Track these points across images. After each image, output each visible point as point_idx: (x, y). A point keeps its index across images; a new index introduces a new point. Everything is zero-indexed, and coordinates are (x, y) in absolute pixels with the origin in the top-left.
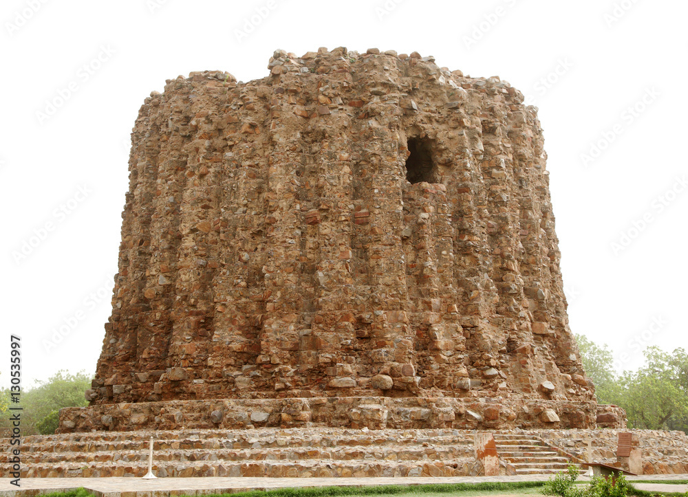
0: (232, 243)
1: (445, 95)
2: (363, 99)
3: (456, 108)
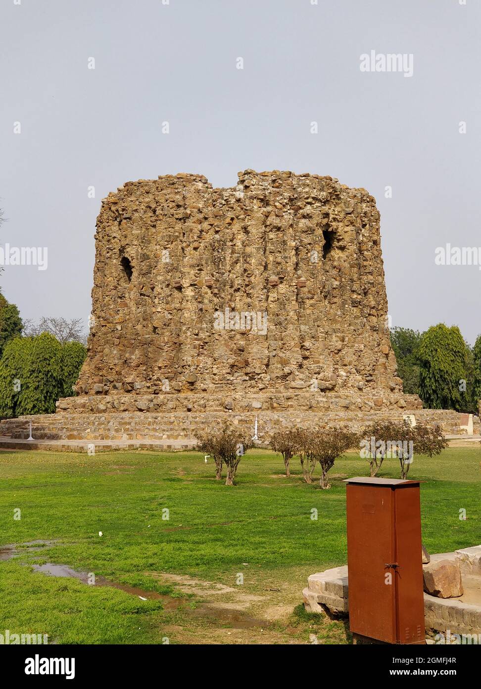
0: (223, 296)
1: (343, 204)
2: (301, 206)
3: (350, 214)
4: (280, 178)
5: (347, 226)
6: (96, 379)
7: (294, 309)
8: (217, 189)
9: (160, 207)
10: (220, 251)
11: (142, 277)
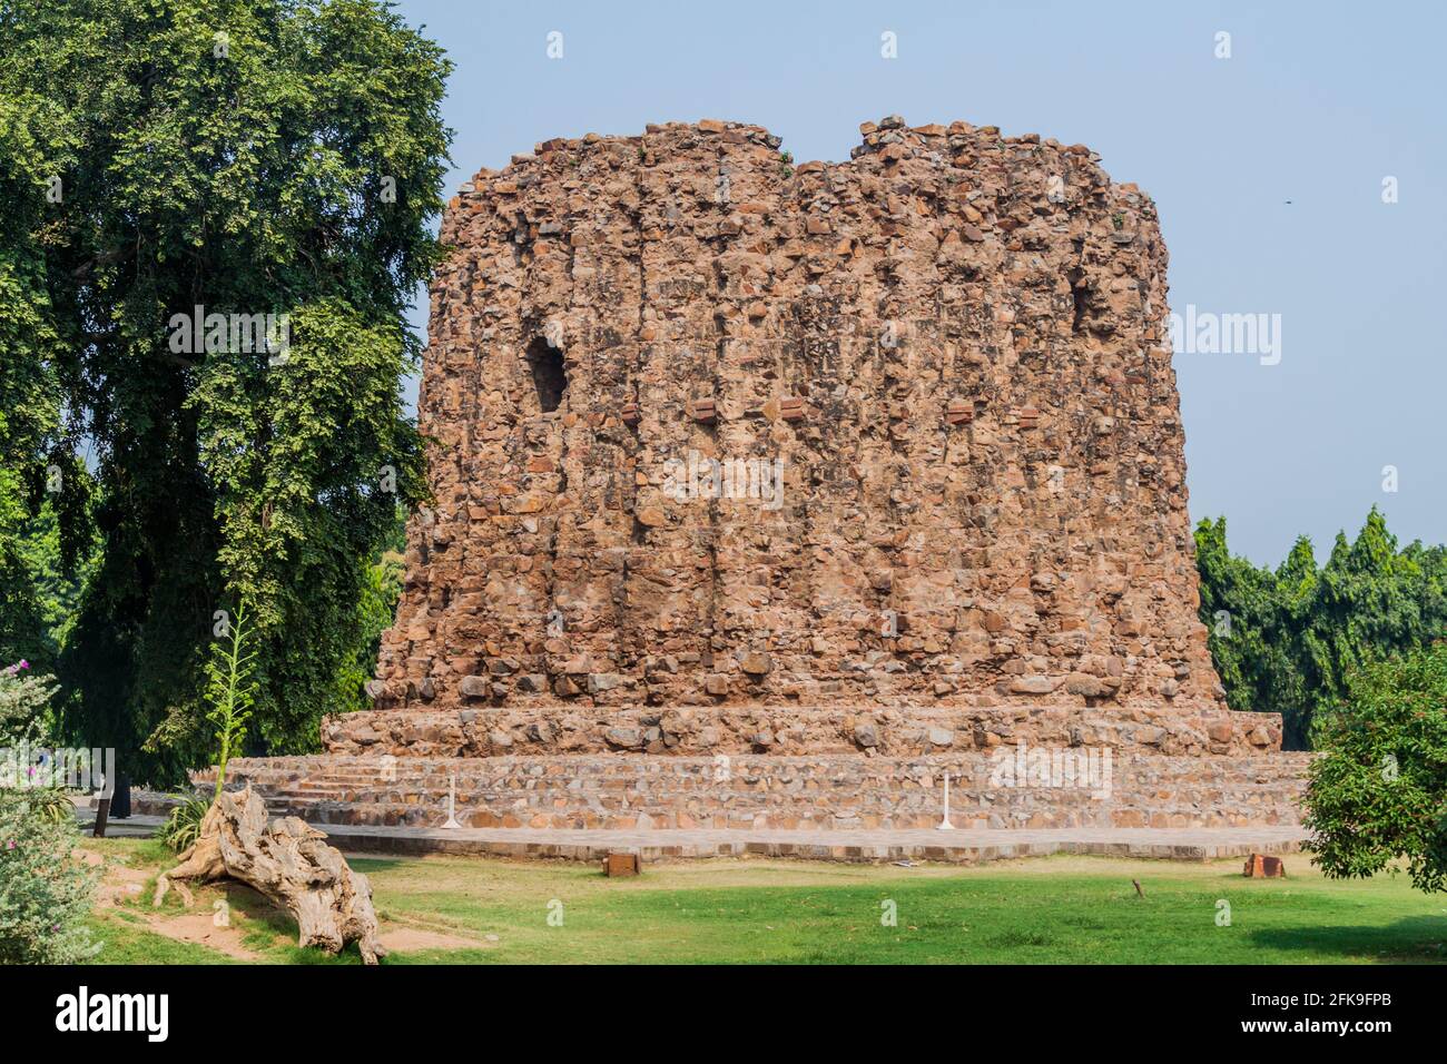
0: (833, 445)
1: (1110, 219)
2: (1021, 218)
3: (1126, 245)
4: (972, 143)
5: (1118, 276)
6: (459, 663)
7: (1014, 484)
8: (812, 163)
9: (655, 206)
10: (824, 326)
11: (603, 393)
